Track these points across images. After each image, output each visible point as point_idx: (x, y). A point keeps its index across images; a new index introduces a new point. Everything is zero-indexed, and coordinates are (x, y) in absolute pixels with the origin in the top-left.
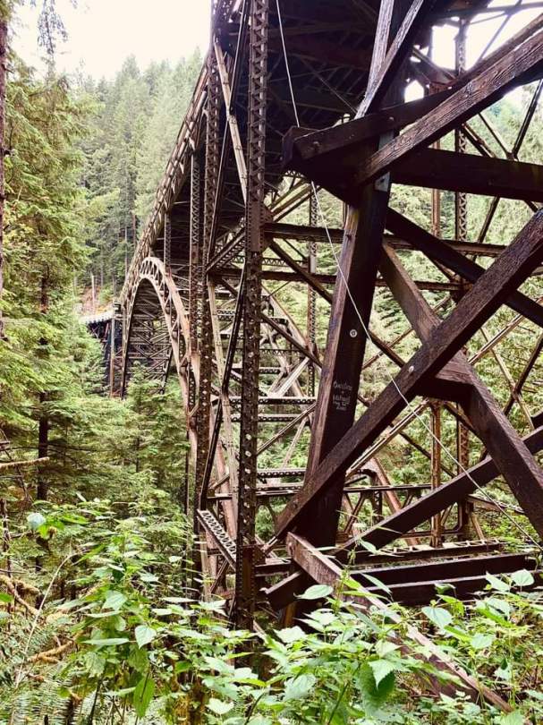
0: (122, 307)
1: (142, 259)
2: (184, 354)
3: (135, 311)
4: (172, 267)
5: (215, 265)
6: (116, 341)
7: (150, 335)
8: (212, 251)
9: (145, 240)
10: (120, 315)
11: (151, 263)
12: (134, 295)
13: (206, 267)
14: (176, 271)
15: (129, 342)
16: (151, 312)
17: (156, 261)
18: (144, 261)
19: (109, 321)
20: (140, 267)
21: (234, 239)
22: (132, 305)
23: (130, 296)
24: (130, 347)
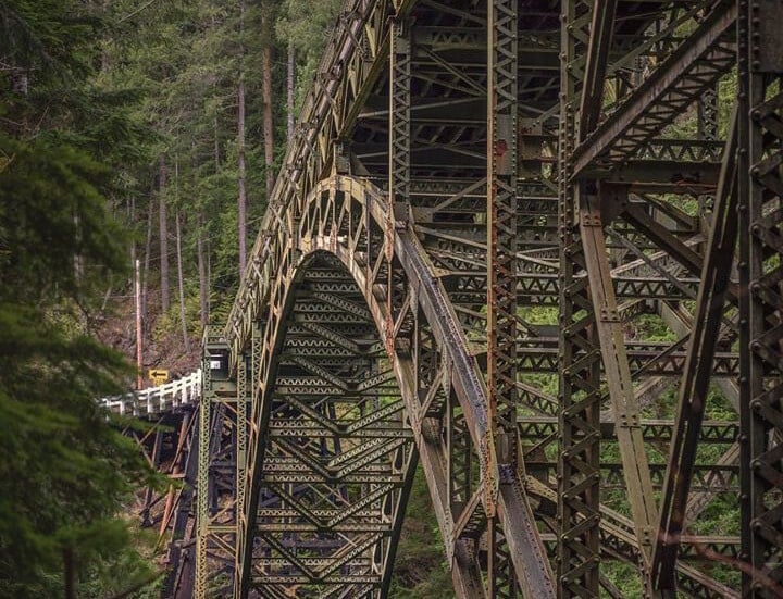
0: (235, 358)
1: (307, 189)
2: (468, 490)
3: (281, 367)
4: (415, 201)
5: (604, 154)
6: (213, 473)
7: (324, 451)
8: (594, 103)
9: (317, 122)
10: (227, 387)
11: (340, 196)
12: (277, 311)
13: (575, 159)
14: (428, 214)
15: (259, 474)
16: (332, 370)
17: (355, 188)
18: (315, 195)
19: (191, 408)
20: (298, 214)
21: (660, 73)
22: (269, 346)
23: (262, 316)
24: (263, 491)
